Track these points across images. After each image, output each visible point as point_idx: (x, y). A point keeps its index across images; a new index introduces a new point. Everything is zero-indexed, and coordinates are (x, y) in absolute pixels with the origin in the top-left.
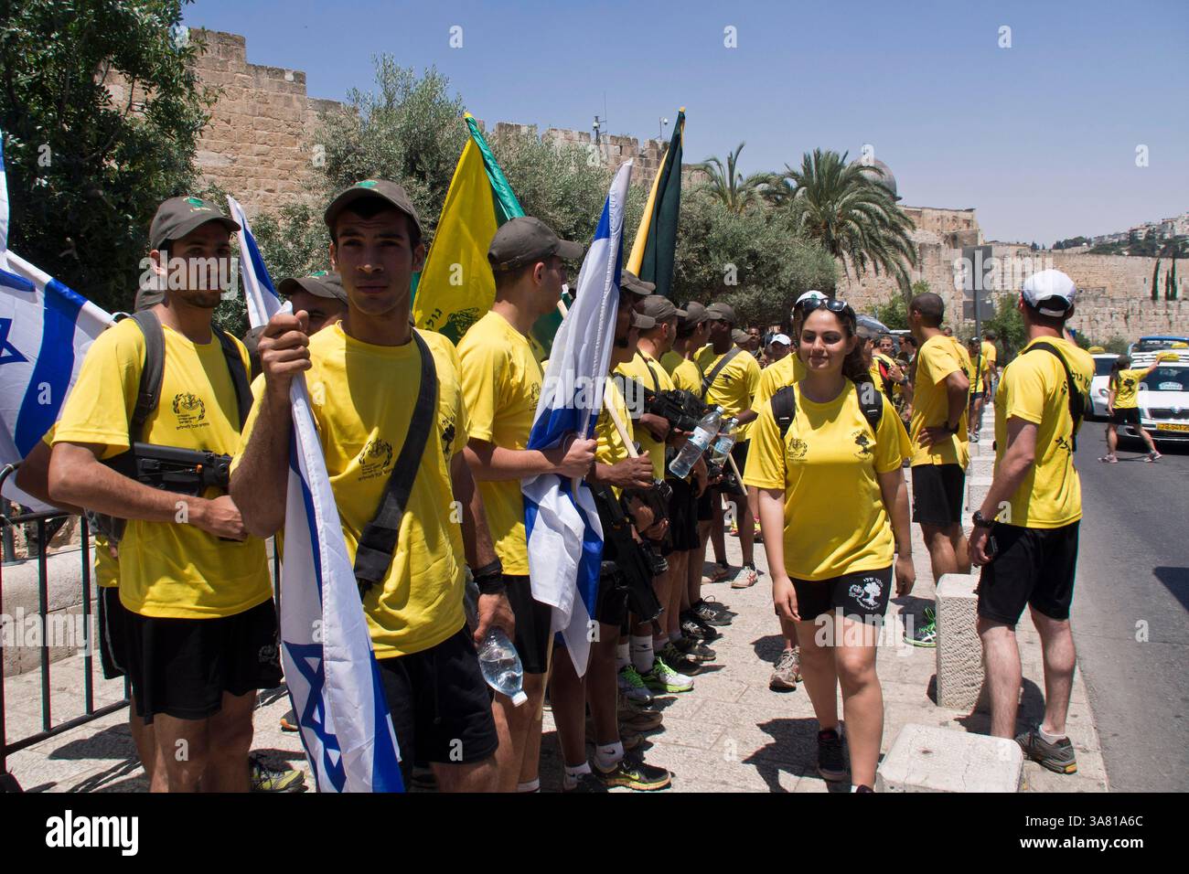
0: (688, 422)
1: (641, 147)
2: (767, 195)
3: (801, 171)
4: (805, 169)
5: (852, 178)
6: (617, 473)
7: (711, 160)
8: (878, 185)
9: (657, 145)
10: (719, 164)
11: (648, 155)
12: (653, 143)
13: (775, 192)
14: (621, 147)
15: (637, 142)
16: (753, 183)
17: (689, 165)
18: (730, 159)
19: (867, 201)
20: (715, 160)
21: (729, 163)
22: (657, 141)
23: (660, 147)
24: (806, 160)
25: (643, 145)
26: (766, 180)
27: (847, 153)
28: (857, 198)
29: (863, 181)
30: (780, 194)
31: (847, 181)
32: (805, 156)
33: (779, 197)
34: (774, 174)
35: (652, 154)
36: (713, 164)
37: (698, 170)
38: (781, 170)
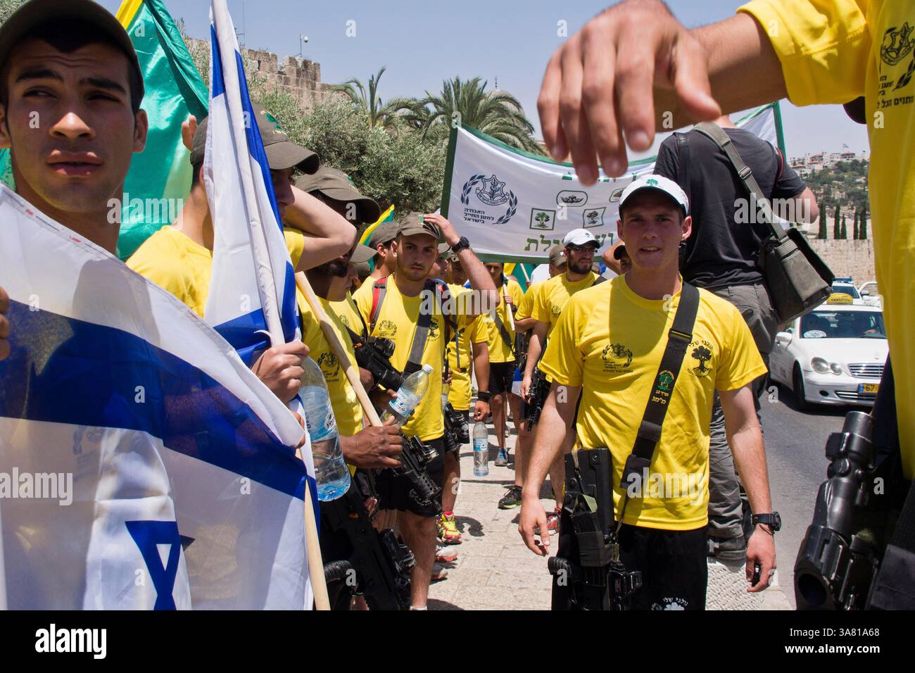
0: (394, 379)
1: (280, 63)
2: (409, 119)
3: (441, 98)
4: (445, 97)
5: (493, 108)
6: (356, 447)
7: (352, 81)
8: (518, 117)
9: (297, 62)
10: (359, 85)
11: (287, 72)
12: (292, 61)
13: (415, 118)
14: (259, 62)
15: (276, 58)
16: (394, 107)
17: (329, 86)
18: (371, 82)
19: (505, 132)
20: (356, 82)
21: (371, 86)
22: (297, 58)
23: (300, 64)
24: (445, 88)
25: (283, 62)
26: (407, 106)
27: (486, 83)
28: (496, 128)
29: (503, 112)
30: (420, 120)
31: (488, 110)
32: (445, 83)
33: (419, 123)
34: (415, 100)
35: (292, 72)
36: (353, 85)
37: (338, 91)
38: (421, 97)
